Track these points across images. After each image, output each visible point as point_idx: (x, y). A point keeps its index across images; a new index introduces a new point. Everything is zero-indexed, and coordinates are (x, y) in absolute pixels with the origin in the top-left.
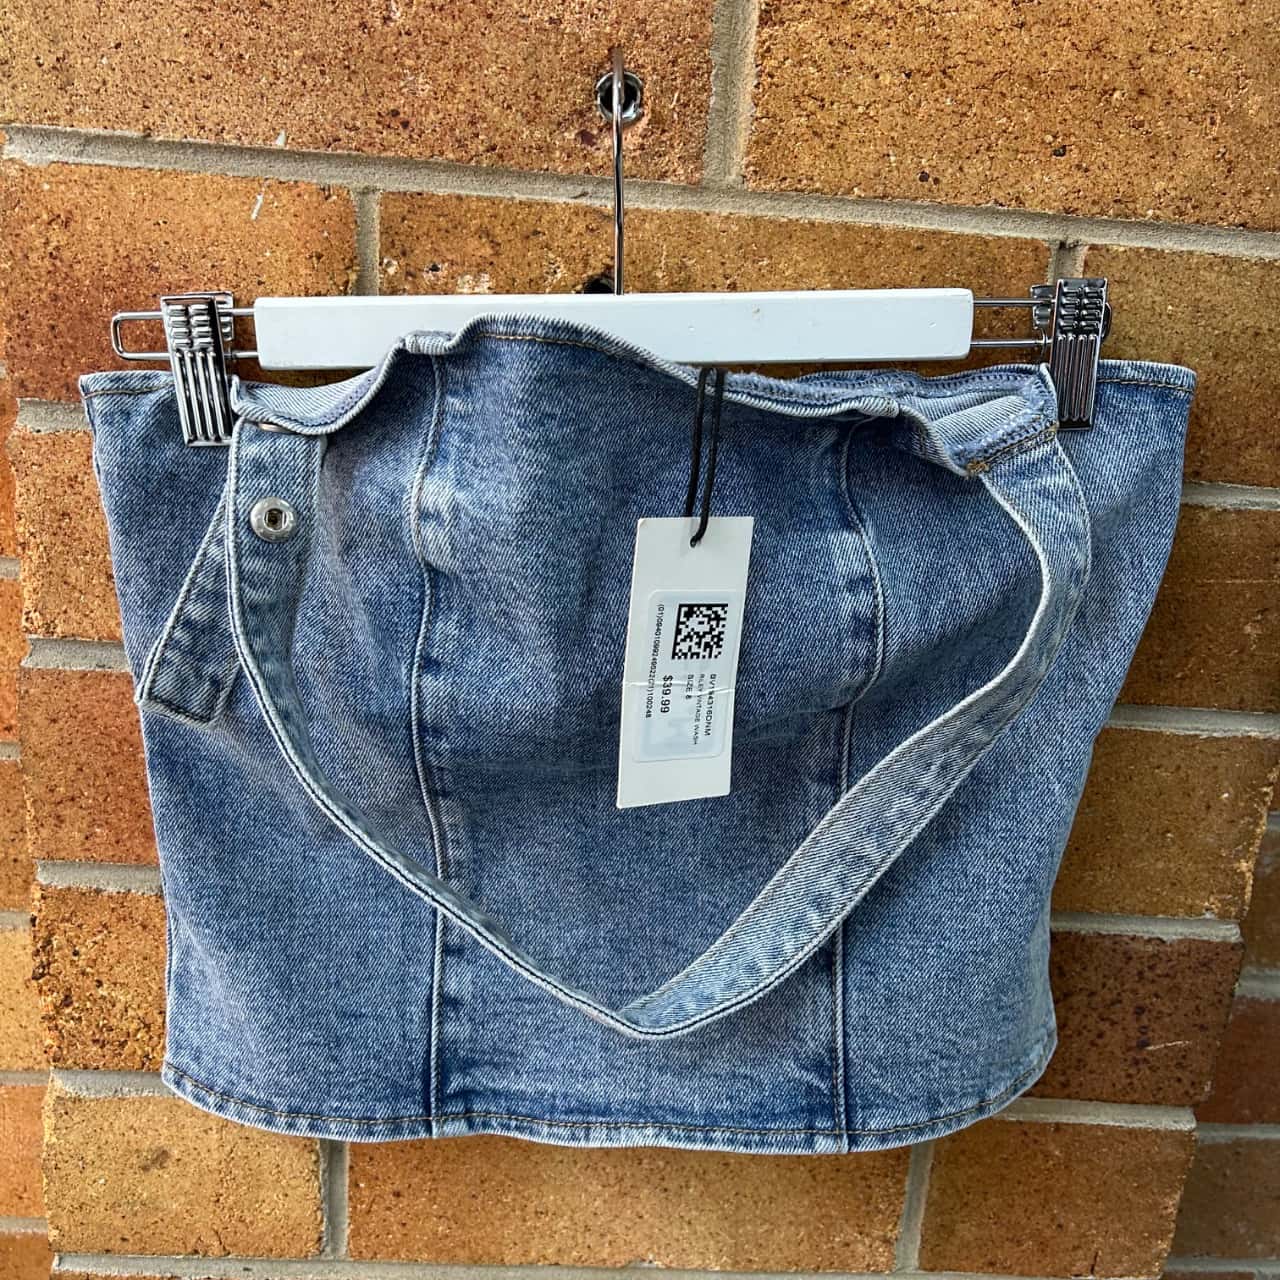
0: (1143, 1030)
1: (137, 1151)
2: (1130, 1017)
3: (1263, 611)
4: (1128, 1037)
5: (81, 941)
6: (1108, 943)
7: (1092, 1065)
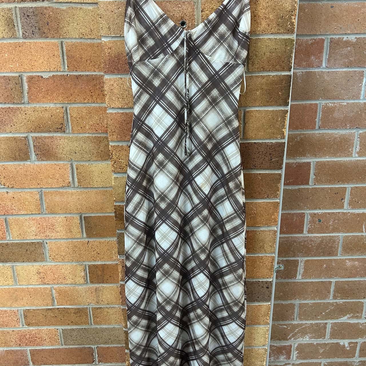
0: (271, 157)
2: (269, 155)
3: (282, 90)
4: (269, 159)
5: (117, 153)
6: (264, 144)
7: (264, 163)
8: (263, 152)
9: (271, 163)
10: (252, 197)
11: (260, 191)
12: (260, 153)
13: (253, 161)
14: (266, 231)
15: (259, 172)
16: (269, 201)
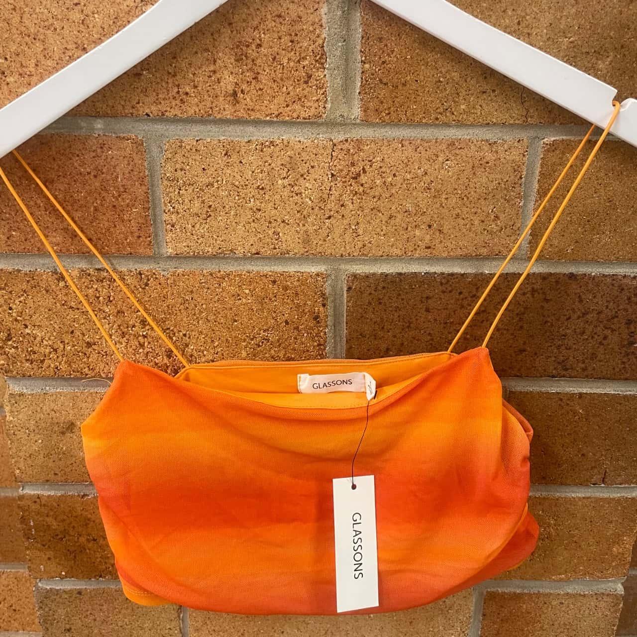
0: (631, 334)
1: (57, 423)
2: (623, 326)
4: (622, 338)
5: (12, 301)
6: (609, 280)
7: (601, 356)
8: (599, 313)
9: (628, 355)
10: (544, 478)
11: (576, 459)
12: (589, 317)
13: (559, 347)
14: (584, 596)
15: (580, 390)
16: (606, 495)
